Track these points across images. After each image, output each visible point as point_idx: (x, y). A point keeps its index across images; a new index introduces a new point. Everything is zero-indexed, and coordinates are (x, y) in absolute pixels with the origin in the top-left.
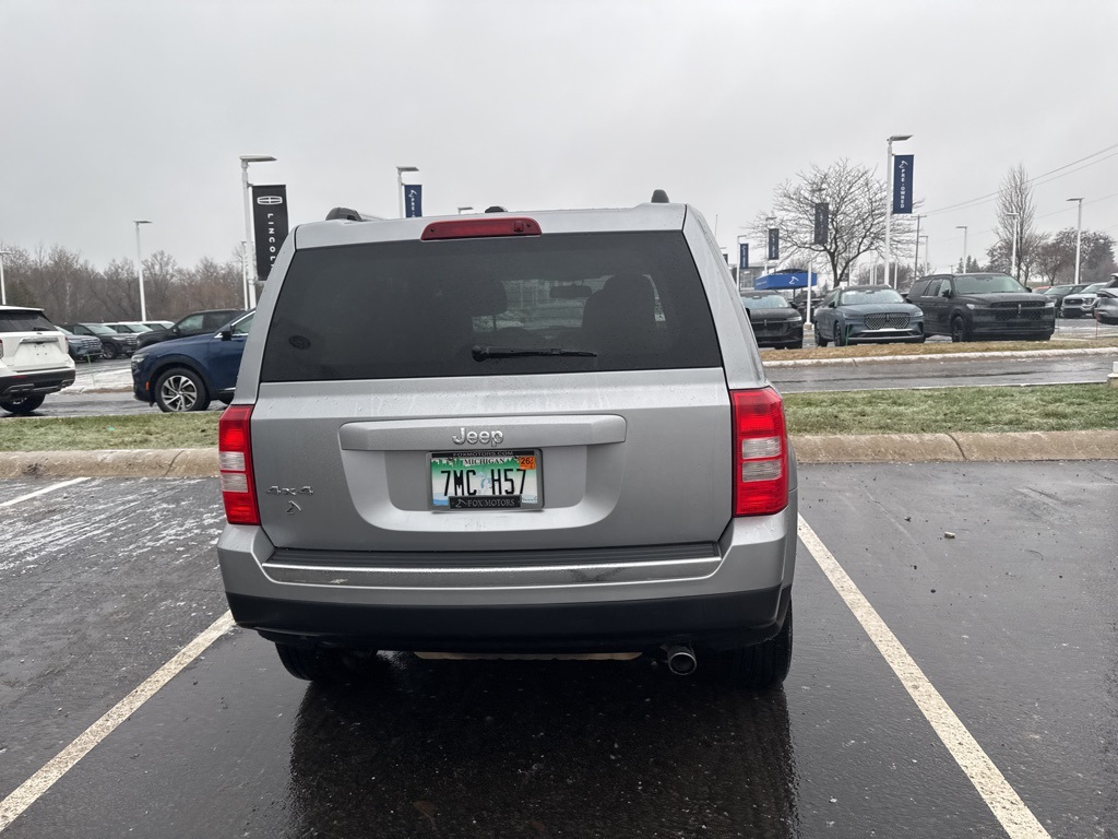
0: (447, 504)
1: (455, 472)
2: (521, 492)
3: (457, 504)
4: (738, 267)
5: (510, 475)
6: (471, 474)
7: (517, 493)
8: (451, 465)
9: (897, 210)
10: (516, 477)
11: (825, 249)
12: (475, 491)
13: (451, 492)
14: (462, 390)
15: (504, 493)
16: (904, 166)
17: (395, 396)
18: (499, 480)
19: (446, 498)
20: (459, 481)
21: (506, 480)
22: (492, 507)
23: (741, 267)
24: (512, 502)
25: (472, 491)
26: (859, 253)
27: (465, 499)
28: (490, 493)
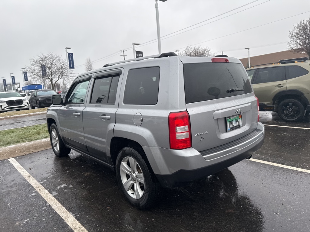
4: (12, 83)
9: (70, 68)
11: (49, 78)
16: (71, 56)
23: (13, 84)
26: (59, 79)
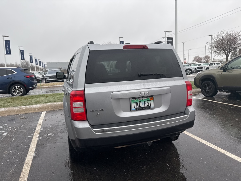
0: (135, 110)
1: (137, 102)
2: (150, 105)
3: (137, 109)
5: (148, 102)
6: (140, 102)
7: (150, 106)
8: (136, 101)
10: (149, 102)
12: (141, 106)
13: (136, 107)
14: (137, 83)
15: (147, 106)
17: (122, 86)
18: (146, 103)
19: (135, 108)
20: (137, 104)
21: (147, 103)
22: (145, 109)
24: (149, 108)
25: (140, 106)
27: (139, 108)
28: (144, 106)
